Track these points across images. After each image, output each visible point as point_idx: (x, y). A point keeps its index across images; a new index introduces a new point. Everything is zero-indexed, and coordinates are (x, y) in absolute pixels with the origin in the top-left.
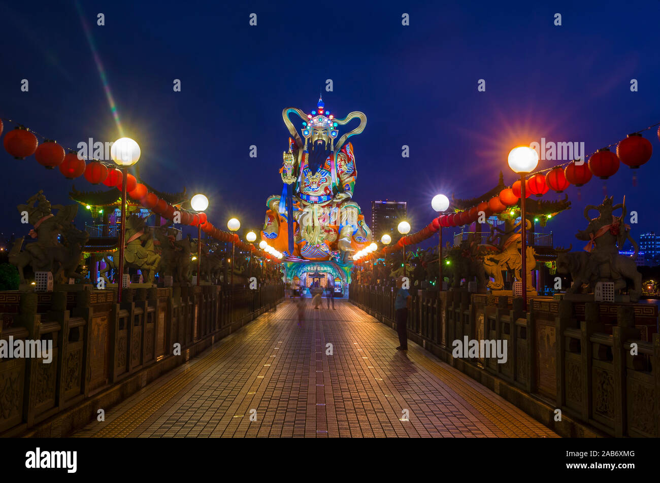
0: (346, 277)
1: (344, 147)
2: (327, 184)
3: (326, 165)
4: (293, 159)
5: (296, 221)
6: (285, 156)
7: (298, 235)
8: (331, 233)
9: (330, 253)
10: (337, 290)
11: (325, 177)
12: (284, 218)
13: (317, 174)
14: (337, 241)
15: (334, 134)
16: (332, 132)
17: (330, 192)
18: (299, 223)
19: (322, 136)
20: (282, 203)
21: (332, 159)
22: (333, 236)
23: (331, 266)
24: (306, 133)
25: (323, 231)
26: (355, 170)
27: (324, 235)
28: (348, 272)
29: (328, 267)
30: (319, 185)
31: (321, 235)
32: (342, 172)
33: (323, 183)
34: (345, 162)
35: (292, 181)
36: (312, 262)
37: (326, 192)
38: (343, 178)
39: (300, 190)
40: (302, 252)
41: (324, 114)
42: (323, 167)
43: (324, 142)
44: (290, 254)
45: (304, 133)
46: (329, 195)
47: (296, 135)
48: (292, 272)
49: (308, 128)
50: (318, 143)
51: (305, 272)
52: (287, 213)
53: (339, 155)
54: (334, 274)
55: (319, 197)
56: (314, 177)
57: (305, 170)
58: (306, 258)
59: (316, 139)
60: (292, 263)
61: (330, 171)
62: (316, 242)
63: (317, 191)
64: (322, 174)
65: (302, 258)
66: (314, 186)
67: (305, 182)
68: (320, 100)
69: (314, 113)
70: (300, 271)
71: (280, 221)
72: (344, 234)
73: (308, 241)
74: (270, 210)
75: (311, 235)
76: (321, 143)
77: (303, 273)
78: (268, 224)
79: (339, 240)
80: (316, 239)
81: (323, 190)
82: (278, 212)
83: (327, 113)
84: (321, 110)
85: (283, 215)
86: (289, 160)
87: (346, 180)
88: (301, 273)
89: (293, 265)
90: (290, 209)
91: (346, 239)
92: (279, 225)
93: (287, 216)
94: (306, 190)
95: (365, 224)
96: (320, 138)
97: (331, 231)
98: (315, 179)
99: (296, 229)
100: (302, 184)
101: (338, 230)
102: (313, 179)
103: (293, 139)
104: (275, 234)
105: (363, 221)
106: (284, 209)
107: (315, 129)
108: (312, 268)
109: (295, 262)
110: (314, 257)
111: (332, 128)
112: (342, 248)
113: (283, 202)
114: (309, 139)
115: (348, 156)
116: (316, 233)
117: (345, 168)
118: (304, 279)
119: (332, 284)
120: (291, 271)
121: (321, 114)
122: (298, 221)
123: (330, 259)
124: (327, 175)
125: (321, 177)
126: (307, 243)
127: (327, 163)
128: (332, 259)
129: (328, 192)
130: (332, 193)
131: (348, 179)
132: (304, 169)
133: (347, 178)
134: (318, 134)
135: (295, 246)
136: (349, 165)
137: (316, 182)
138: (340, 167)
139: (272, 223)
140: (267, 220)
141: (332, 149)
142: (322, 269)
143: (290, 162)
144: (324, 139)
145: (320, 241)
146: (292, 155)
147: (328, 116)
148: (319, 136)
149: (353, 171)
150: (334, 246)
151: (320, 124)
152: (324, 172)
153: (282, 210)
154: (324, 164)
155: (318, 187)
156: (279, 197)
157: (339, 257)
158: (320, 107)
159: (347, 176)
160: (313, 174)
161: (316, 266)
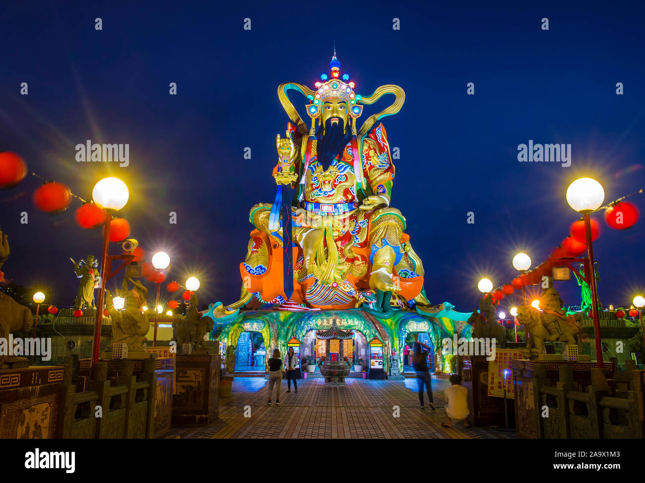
0: (390, 339)
1: (372, 131)
2: (347, 184)
3: (344, 154)
4: (292, 146)
5: (297, 245)
6: (279, 142)
7: (301, 268)
8: (357, 262)
9: (356, 296)
10: (376, 365)
11: (345, 173)
12: (277, 239)
13: (331, 168)
14: (367, 276)
15: (356, 110)
16: (353, 108)
17: (353, 197)
18: (302, 247)
19: (337, 112)
20: (273, 216)
21: (354, 147)
22: (360, 268)
23: (360, 318)
24: (313, 110)
25: (343, 260)
26: (390, 164)
27: (346, 267)
28: (393, 327)
29: (356, 319)
30: (335, 186)
31: (340, 267)
32: (371, 167)
33: (340, 182)
34: (376, 152)
35: (291, 180)
36: (324, 312)
37: (347, 197)
38: (373, 176)
39: (304, 197)
40: (307, 296)
41: (340, 78)
42: (341, 158)
43: (341, 120)
44: (286, 298)
45: (310, 111)
46: (351, 202)
47: (298, 120)
48: (288, 329)
49: (316, 102)
50: (332, 122)
51: (311, 330)
52: (281, 230)
53: (365, 140)
54: (367, 332)
55: (335, 205)
56: (327, 173)
57: (311, 166)
58: (314, 306)
59: (330, 116)
60: (290, 313)
61: (351, 164)
62: (332, 278)
63: (331, 196)
64: (339, 169)
65: (309, 305)
66: (327, 188)
67: (313, 182)
68: (334, 58)
69: (324, 77)
70: (303, 328)
71: (271, 247)
72: (379, 262)
73: (318, 278)
74: (256, 231)
75: (323, 268)
76: (337, 122)
77: (307, 331)
78: (253, 252)
79: (371, 274)
80: (332, 274)
81: (342, 194)
82: (267, 230)
83: (346, 77)
84: (335, 71)
85: (276, 234)
86: (286, 148)
87: (378, 179)
88: (304, 332)
89: (291, 317)
90: (287, 224)
91: (384, 271)
92: (271, 253)
93: (282, 235)
94: (314, 195)
95: (412, 249)
96: (335, 115)
97: (357, 259)
98: (328, 176)
99: (298, 258)
100: (308, 187)
101: (369, 257)
102: (325, 176)
103: (294, 125)
104: (263, 267)
105: (408, 243)
106: (277, 224)
107: (327, 102)
108: (325, 321)
109: (294, 313)
110: (328, 304)
111: (353, 102)
112: (379, 286)
113: (275, 213)
114: (317, 120)
115: (379, 144)
116: (332, 262)
117: (376, 160)
118: (309, 342)
119: (362, 352)
120: (286, 328)
121: (336, 78)
122: (301, 244)
123: (357, 306)
124: (348, 170)
125: (337, 174)
126: (317, 281)
127: (348, 152)
128: (361, 306)
129: (350, 197)
130: (356, 197)
131: (382, 177)
132: (310, 164)
133: (379, 176)
134: (331, 109)
135: (296, 286)
136: (381, 157)
137: (329, 182)
138: (368, 160)
139: (259, 250)
140: (252, 244)
141: (354, 131)
142: (344, 323)
143: (288, 151)
144: (341, 116)
145: (339, 277)
146: (291, 141)
147: (347, 82)
148: (333, 112)
149: (388, 165)
150: (362, 285)
151: (335, 92)
152: (343, 166)
153: (274, 225)
154: (343, 153)
155: (333, 189)
156: (269, 206)
157: (374, 301)
158: (334, 68)
159: (379, 172)
160: (325, 169)
161: (334, 317)
